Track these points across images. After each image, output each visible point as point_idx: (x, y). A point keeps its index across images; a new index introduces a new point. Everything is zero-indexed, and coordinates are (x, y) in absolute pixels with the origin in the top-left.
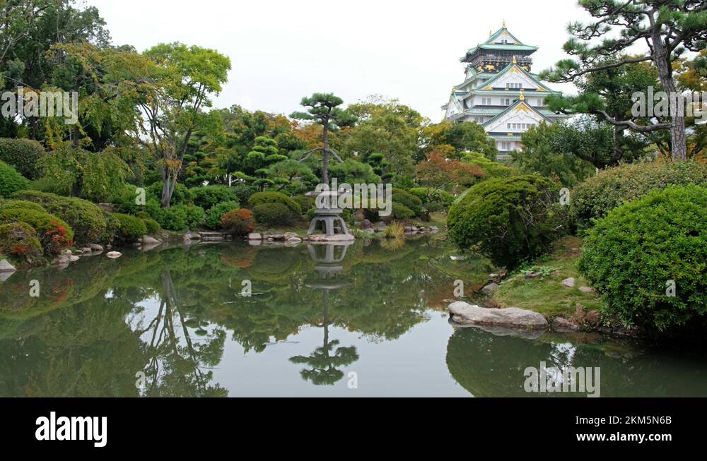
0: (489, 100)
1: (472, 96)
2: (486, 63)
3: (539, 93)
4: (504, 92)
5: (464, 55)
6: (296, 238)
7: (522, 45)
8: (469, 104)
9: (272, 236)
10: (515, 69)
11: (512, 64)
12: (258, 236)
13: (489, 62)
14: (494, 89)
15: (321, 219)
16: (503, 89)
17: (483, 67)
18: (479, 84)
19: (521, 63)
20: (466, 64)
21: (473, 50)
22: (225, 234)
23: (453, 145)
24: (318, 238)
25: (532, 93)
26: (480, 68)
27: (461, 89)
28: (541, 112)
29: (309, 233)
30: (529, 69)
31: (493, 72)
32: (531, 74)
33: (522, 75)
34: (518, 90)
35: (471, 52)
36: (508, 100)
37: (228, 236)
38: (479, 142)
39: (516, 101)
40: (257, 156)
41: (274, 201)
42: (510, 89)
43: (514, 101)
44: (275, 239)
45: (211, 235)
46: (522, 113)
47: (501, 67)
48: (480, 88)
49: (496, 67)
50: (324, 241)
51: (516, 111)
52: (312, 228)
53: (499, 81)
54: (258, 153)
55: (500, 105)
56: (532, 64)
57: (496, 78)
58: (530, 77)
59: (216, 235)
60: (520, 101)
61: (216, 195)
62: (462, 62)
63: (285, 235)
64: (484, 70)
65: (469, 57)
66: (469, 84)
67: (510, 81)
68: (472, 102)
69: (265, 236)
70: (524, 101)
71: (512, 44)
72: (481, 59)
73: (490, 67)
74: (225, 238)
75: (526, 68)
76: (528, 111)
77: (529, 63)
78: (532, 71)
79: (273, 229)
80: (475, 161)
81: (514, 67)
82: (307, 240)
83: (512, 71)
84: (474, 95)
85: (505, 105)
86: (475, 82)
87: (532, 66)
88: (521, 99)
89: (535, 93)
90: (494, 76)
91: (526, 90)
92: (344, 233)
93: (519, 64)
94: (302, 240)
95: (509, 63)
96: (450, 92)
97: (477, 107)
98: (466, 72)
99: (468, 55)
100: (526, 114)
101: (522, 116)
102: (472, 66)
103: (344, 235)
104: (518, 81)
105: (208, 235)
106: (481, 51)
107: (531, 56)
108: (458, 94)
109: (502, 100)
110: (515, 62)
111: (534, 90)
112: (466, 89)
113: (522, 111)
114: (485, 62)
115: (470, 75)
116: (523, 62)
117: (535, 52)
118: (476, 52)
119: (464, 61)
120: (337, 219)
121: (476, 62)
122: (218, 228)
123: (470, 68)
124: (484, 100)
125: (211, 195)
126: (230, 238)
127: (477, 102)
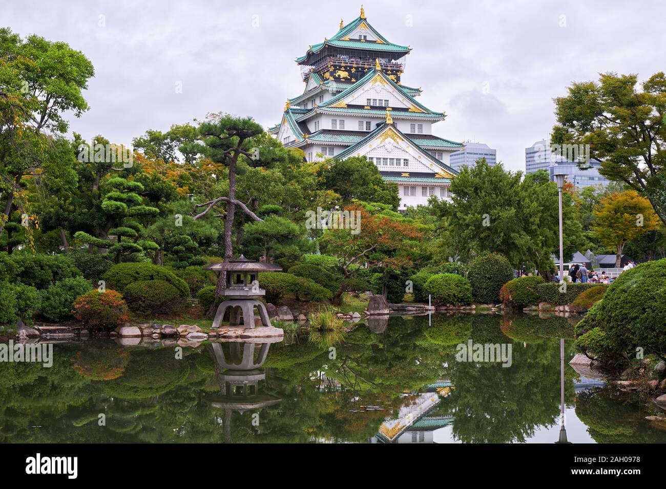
0: (342, 122)
1: (319, 115)
2: (337, 68)
3: (413, 114)
4: (364, 111)
5: (303, 54)
6: (200, 334)
7: (388, 44)
8: (312, 128)
9: (158, 331)
10: (379, 78)
11: (375, 71)
12: (135, 331)
13: (340, 67)
14: (350, 106)
15: (234, 305)
16: (362, 107)
17: (332, 74)
18: (327, 98)
19: (387, 70)
20: (307, 68)
21: (319, 47)
22: (78, 329)
23: (336, 191)
24: (233, 332)
25: (402, 113)
26: (327, 75)
27: (299, 104)
28: (417, 141)
29: (214, 325)
30: (398, 79)
31: (347, 81)
32: (400, 86)
33: (389, 88)
34: (384, 109)
35: (314, 50)
36: (368, 124)
37: (83, 332)
38: (376, 187)
39: (381, 126)
40: (118, 208)
41: (152, 278)
42: (373, 108)
43: (378, 125)
44: (164, 336)
45: (54, 331)
46: (390, 143)
47: (358, 75)
48: (328, 105)
49: (351, 74)
50: (242, 337)
51: (381, 139)
52: (220, 318)
53: (356, 94)
54: (119, 203)
55: (356, 129)
56: (401, 72)
57: (352, 91)
58: (401, 91)
59: (62, 331)
60: (386, 125)
61: (50, 267)
62: (300, 64)
63: (180, 329)
64: (335, 77)
65: (311, 58)
66: (311, 97)
67: (372, 95)
68: (317, 124)
69: (146, 332)
70: (394, 125)
71: (374, 42)
72: (329, 62)
73: (343, 74)
74: (78, 335)
75: (393, 77)
76: (398, 140)
77: (398, 71)
78: (402, 83)
79: (155, 321)
80: (381, 216)
81: (378, 77)
82: (215, 336)
83: (376, 81)
84: (321, 114)
85: (365, 130)
86: (321, 94)
87: (402, 75)
88: (388, 122)
89: (407, 114)
90: (349, 87)
91: (394, 109)
92: (265, 325)
93: (385, 71)
94: (210, 337)
95: (369, 69)
96: (283, 108)
97: (325, 132)
98: (306, 80)
99: (310, 55)
100: (395, 144)
101: (389, 147)
102: (315, 72)
103: (265, 328)
104: (383, 96)
105: (50, 331)
106: (329, 50)
107: (399, 61)
108: (295, 112)
109: (361, 123)
110: (378, 68)
111: (406, 110)
112: (306, 105)
113: (389, 139)
114: (335, 66)
115: (314, 83)
116: (389, 68)
117: (407, 55)
118: (322, 51)
119: (302, 63)
120: (257, 303)
121: (322, 65)
122: (64, 319)
123: (312, 74)
124: (334, 122)
125: (42, 268)
126: (86, 335)
127: (326, 124)
